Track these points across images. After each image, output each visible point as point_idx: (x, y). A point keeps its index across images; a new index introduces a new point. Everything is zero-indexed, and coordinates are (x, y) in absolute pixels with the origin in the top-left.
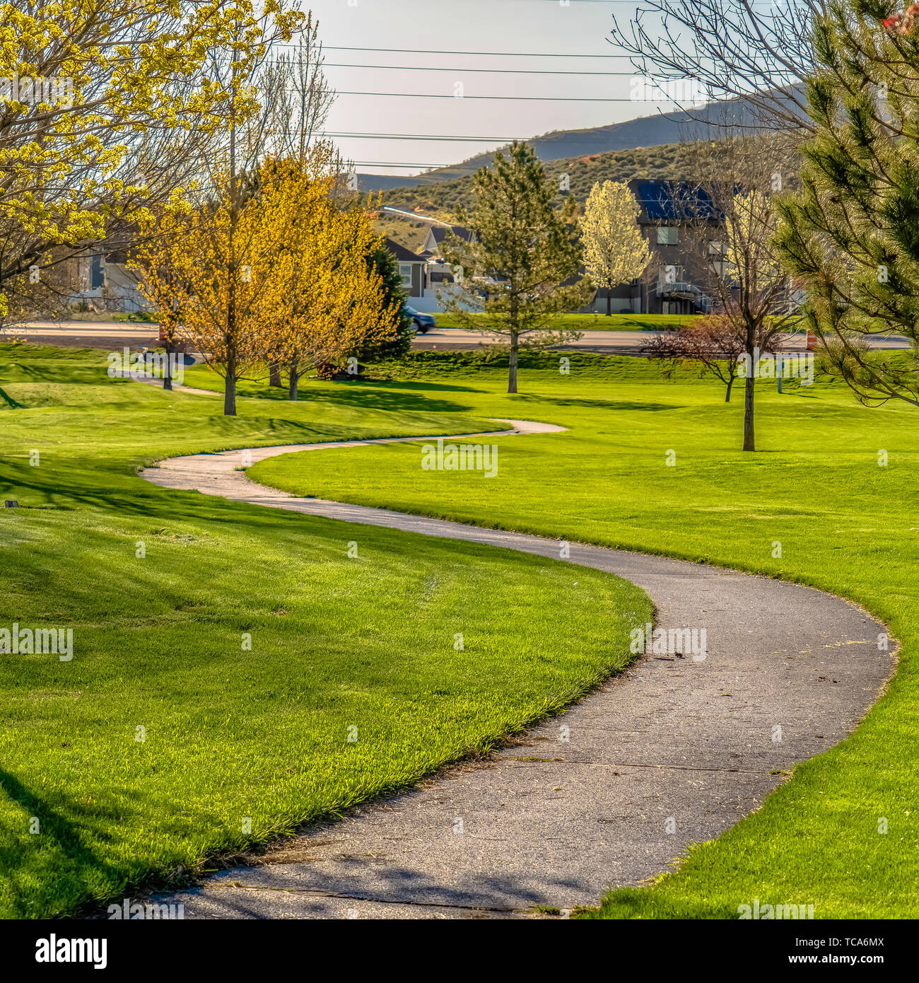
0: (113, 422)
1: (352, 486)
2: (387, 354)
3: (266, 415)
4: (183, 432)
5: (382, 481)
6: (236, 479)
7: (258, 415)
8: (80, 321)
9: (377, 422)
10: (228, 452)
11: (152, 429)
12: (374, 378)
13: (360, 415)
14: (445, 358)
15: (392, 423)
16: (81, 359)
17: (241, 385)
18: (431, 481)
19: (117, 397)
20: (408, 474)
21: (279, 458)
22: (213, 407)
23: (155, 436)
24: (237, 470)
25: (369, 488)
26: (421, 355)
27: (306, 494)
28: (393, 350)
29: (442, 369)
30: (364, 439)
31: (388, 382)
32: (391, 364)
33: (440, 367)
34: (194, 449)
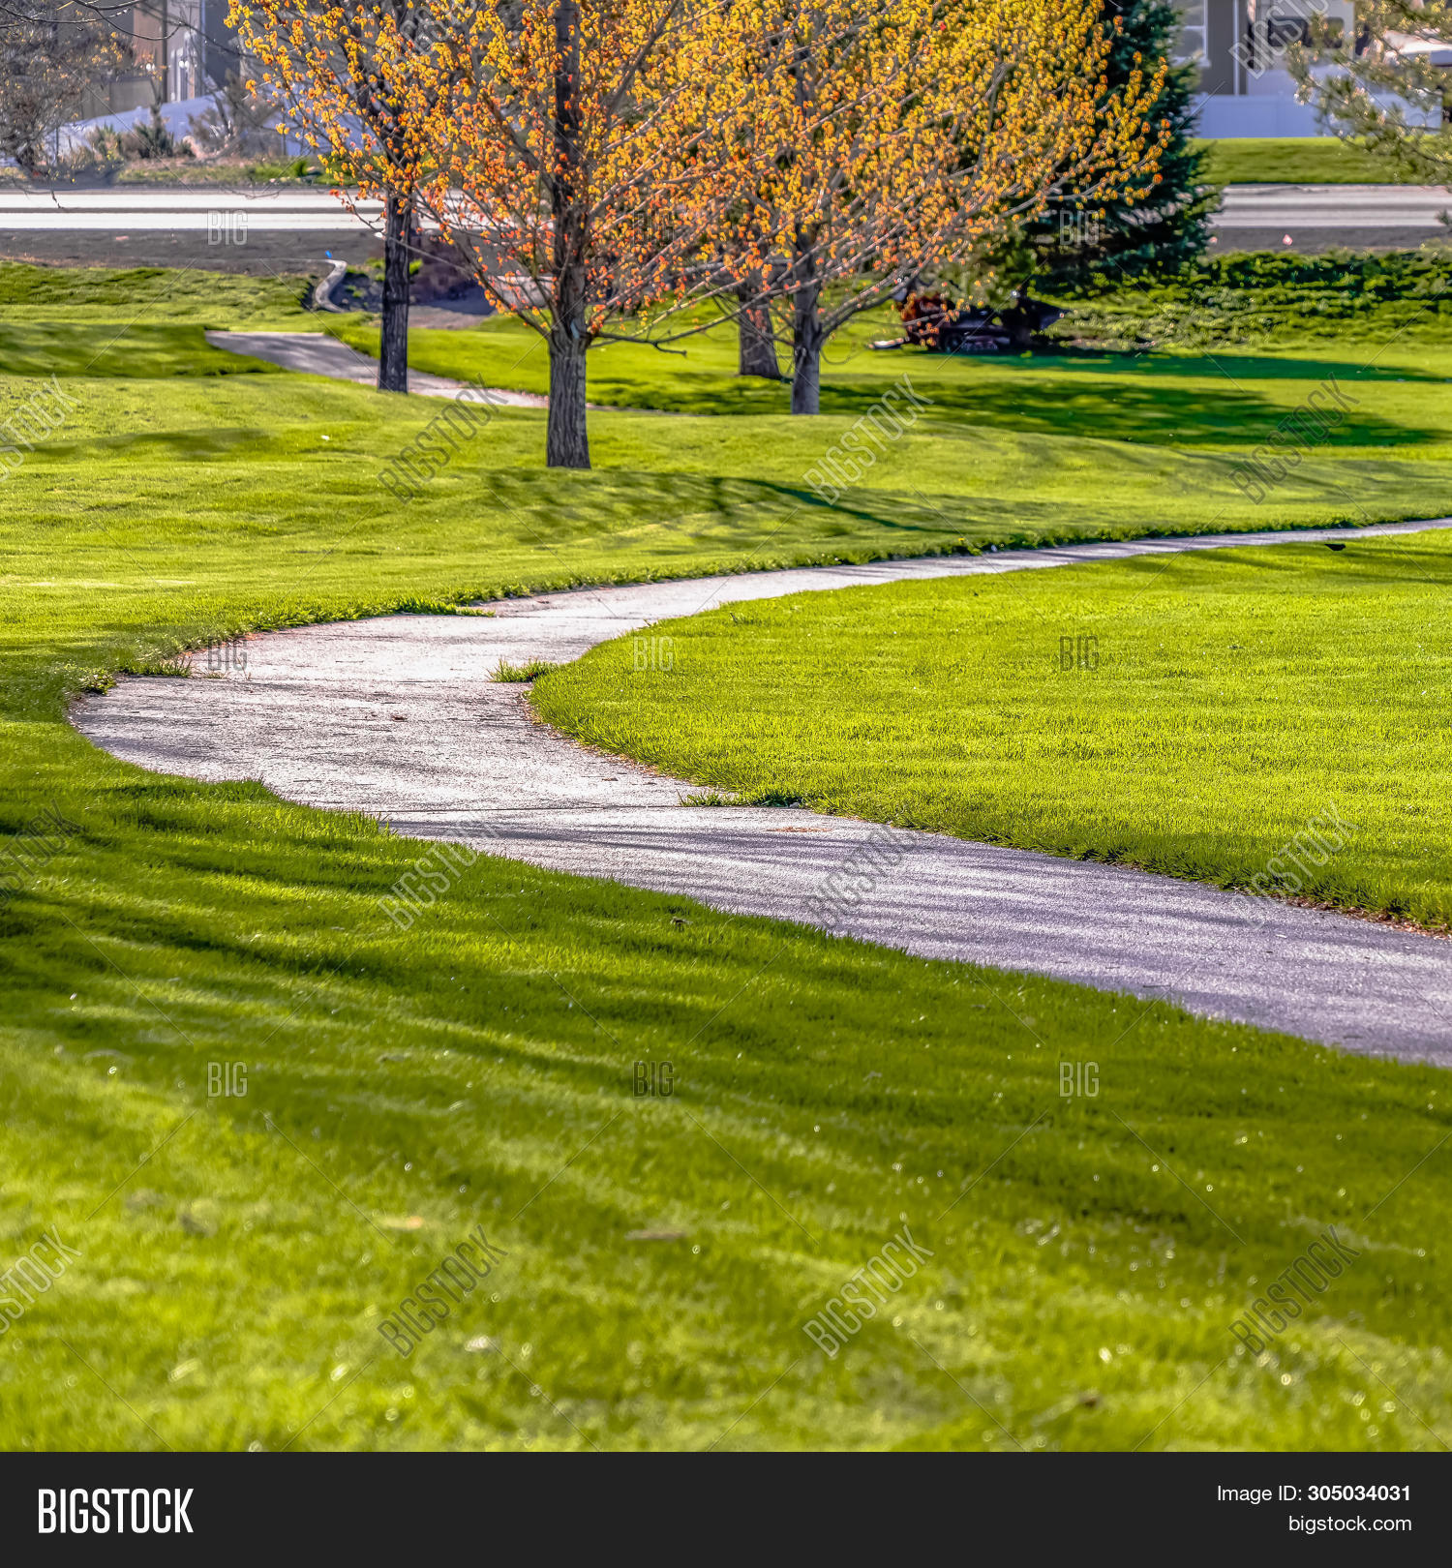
0: (119, 499)
1: (971, 745)
2: (1132, 266)
3: (699, 465)
4: (376, 529)
5: (1107, 717)
6: (488, 721)
7: (669, 467)
8: (139, 184)
9: (1096, 482)
10: (512, 604)
11: (263, 521)
12: (1089, 344)
13: (1036, 459)
14: (1326, 275)
15: (1150, 486)
16: (125, 301)
17: (602, 362)
18: (1313, 713)
19: (195, 417)
20: (1215, 683)
21: (695, 626)
22: (511, 441)
23: (266, 548)
24: (509, 678)
25: (1045, 752)
26: (1243, 267)
27: (761, 789)
28: (1152, 250)
29: (1314, 312)
30: (1045, 544)
31: (1138, 355)
32: (1145, 299)
33: (1306, 306)
34: (384, 593)
